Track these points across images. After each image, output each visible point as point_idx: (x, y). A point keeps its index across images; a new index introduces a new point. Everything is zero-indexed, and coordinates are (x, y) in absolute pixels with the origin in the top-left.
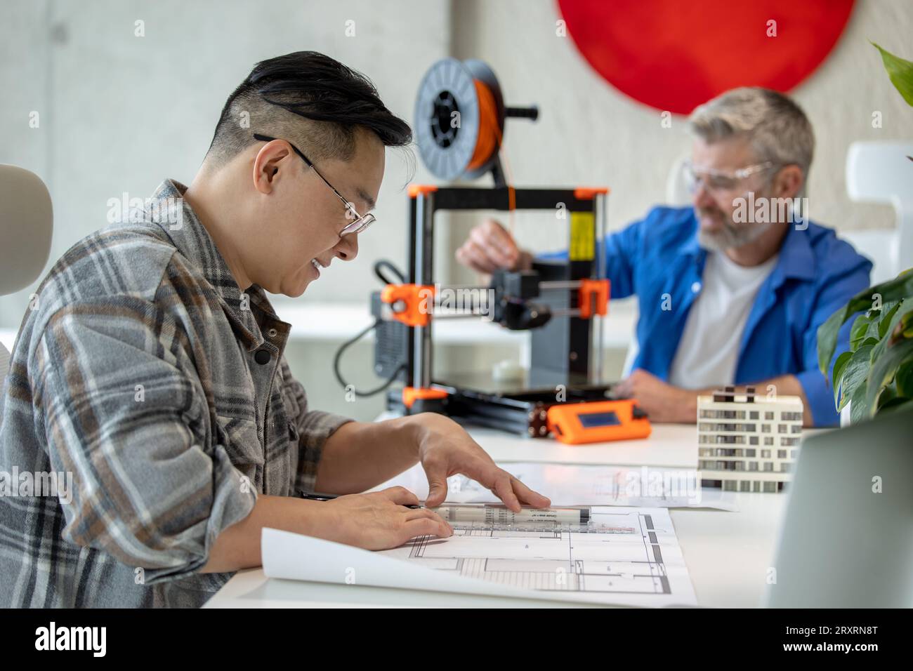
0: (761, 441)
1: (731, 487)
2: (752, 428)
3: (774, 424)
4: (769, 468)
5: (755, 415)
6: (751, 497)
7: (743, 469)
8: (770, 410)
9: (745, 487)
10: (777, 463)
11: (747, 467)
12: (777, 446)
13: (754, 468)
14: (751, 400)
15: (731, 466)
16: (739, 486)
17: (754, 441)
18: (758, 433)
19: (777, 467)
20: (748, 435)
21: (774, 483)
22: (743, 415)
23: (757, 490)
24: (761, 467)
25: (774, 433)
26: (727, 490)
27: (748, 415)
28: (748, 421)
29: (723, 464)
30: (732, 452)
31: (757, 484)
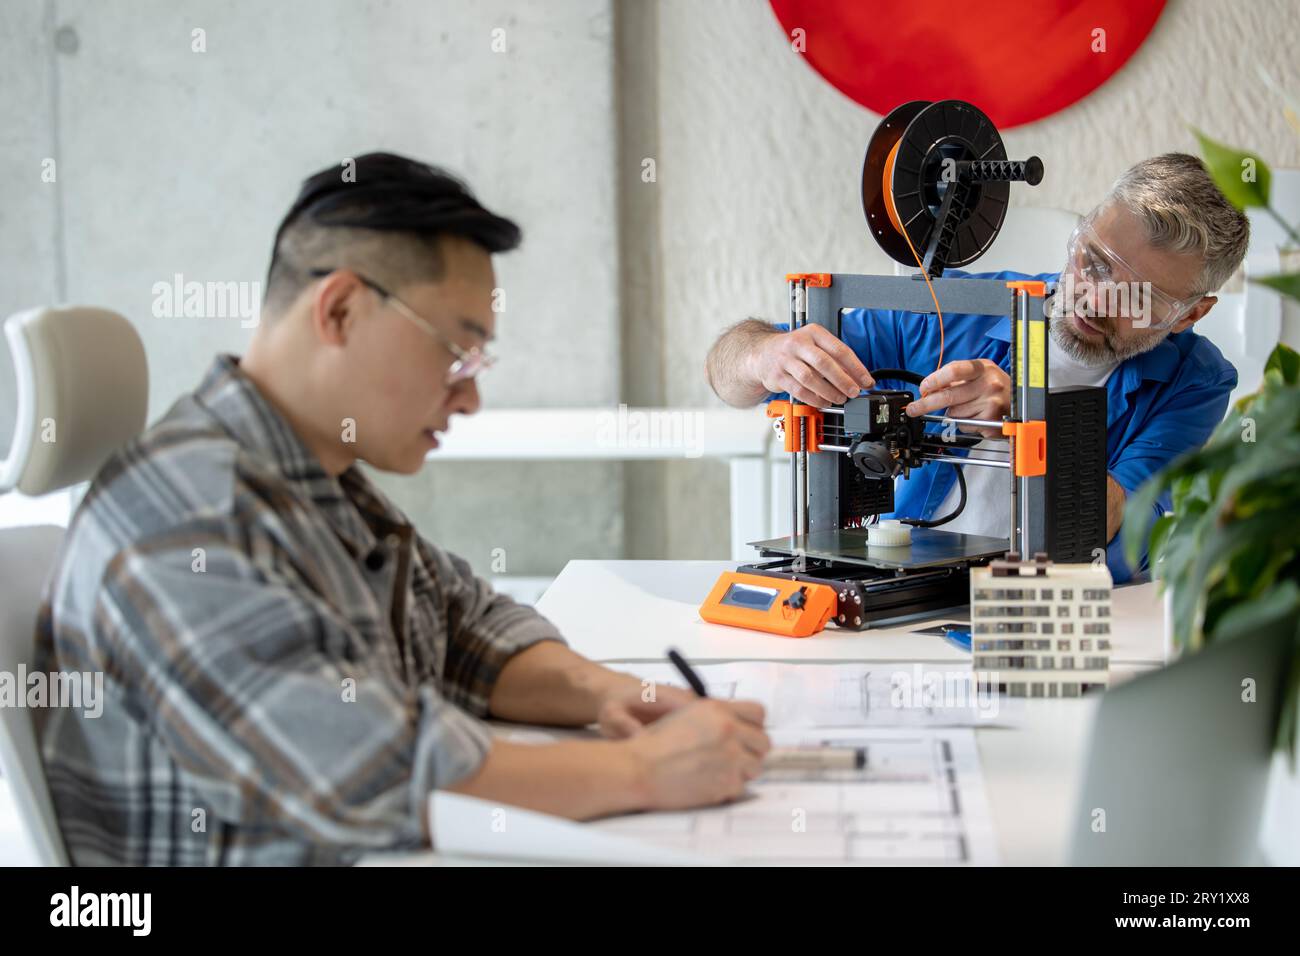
0: (1058, 629)
1: (1018, 691)
2: (1043, 611)
3: (1073, 606)
4: (1069, 664)
5: (1047, 595)
6: (1045, 705)
7: (1033, 667)
8: (1067, 586)
9: (1037, 691)
10: (1079, 657)
11: (1039, 663)
12: (1079, 634)
13: (1049, 664)
14: (1041, 573)
15: (1018, 663)
16: (1029, 690)
17: (1048, 628)
18: (1053, 618)
19: (1079, 663)
20: (1039, 621)
21: (1076, 685)
22: (1032, 595)
23: (1053, 694)
24: (1058, 663)
25: (1074, 617)
26: (1013, 695)
27: (1038, 595)
28: (1039, 602)
29: (1007, 661)
30: (1019, 645)
31: (1053, 687)
